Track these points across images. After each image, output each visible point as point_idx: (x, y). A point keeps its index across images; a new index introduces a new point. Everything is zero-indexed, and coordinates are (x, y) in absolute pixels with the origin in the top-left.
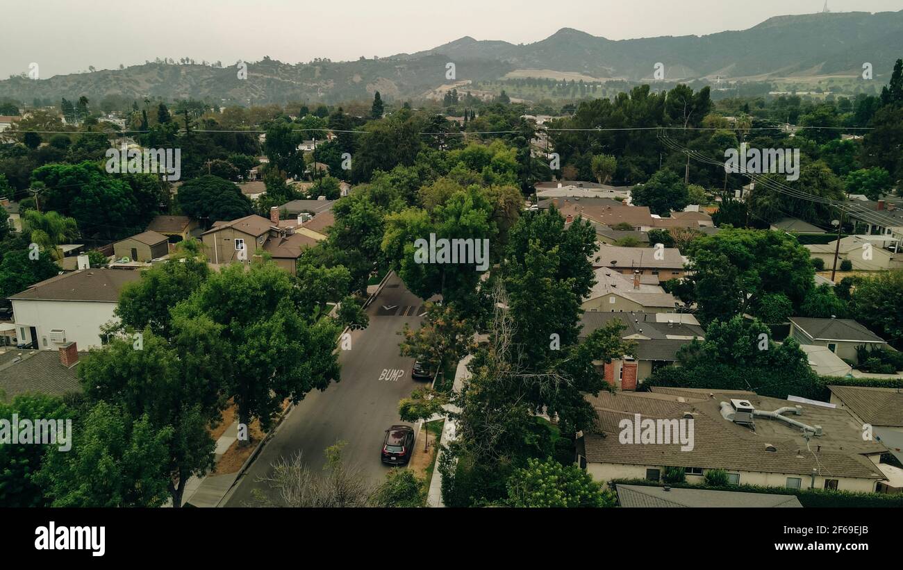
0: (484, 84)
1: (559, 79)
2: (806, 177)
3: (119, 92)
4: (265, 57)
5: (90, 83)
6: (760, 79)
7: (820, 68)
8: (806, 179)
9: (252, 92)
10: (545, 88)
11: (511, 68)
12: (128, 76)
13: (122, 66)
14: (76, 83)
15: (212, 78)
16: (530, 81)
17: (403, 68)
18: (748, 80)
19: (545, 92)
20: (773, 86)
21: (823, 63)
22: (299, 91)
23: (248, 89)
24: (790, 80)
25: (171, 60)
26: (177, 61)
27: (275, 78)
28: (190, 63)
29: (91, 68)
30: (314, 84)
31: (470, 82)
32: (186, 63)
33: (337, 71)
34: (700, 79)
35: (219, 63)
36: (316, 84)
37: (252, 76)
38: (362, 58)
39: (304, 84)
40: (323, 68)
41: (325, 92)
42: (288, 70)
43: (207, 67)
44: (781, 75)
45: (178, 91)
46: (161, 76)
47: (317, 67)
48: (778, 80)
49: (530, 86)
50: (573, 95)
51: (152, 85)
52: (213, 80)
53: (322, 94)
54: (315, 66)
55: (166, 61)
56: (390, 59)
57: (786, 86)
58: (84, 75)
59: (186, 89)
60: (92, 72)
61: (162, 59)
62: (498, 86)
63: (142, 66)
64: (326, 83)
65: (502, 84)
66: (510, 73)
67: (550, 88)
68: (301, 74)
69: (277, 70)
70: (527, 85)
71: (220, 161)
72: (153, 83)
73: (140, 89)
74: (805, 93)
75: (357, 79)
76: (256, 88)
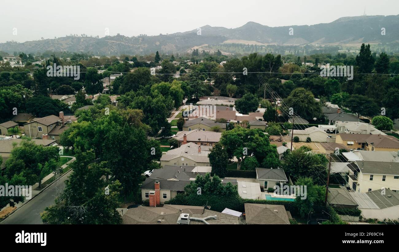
0: (213, 46)
1: (247, 44)
2: (302, 99)
3: (54, 49)
4: (118, 34)
5: (41, 45)
6: (335, 45)
7: (362, 40)
8: (302, 100)
9: (112, 49)
10: (240, 48)
11: (226, 39)
12: (58, 42)
13: (55, 37)
14: (35, 45)
15: (95, 43)
16: (234, 45)
17: (178, 39)
18: (330, 45)
19: (240, 50)
20: (340, 48)
21: (363, 38)
22: (132, 48)
23: (109, 48)
24: (348, 45)
25: (77, 35)
26: (79, 35)
27: (122, 43)
28: (85, 36)
29: (42, 38)
30: (138, 46)
31: (207, 45)
32: (83, 36)
33: (149, 40)
34: (309, 44)
35: (98, 36)
36: (139, 46)
37: (112, 42)
38: (161, 34)
39: (134, 46)
40: (144, 39)
41: (143, 49)
42: (128, 40)
43: (92, 38)
44: (345, 43)
45: (79, 48)
46: (72, 42)
47: (140, 38)
48: (343, 45)
49: (233, 47)
50: (252, 51)
51: (68, 46)
52: (94, 44)
53: (142, 50)
54: (139, 38)
55: (75, 35)
56: (173, 35)
57: (346, 48)
58: (39, 41)
59: (83, 48)
60: (43, 40)
61: (73, 35)
62: (219, 47)
63: (64, 37)
64: (144, 45)
65: (221, 46)
66: (226, 41)
67: (242, 48)
68: (133, 41)
69: (123, 40)
70: (232, 46)
71: (66, 85)
72: (69, 45)
73: (62, 48)
74: (354, 51)
75: (158, 43)
76: (113, 47)
